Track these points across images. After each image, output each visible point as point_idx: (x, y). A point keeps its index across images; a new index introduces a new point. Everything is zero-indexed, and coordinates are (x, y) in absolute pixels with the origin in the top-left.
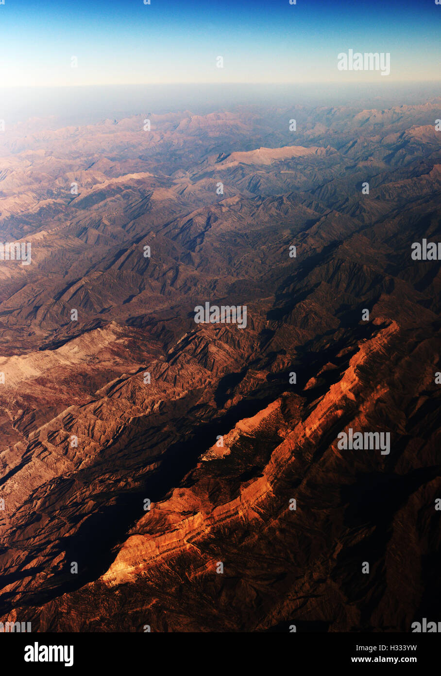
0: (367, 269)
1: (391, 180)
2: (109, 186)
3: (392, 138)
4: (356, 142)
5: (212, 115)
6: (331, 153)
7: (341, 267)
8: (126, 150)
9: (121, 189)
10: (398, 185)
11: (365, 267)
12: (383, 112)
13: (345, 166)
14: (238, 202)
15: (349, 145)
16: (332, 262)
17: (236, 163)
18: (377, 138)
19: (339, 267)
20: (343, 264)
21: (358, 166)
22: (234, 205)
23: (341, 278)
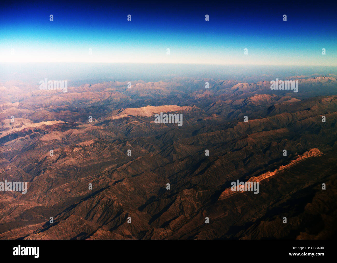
0: (116, 204)
1: (213, 130)
2: (24, 129)
3: (239, 102)
4: (215, 103)
5: (149, 83)
6: (195, 110)
7: (101, 201)
8: (80, 103)
9: (32, 131)
10: (210, 135)
11: (115, 203)
12: (250, 85)
13: (198, 119)
14: (92, 144)
15: (211, 105)
16: (97, 197)
17: (126, 115)
18: (230, 101)
19: (99, 201)
20: (103, 199)
21: (204, 119)
22: (88, 146)
23: (98, 210)
